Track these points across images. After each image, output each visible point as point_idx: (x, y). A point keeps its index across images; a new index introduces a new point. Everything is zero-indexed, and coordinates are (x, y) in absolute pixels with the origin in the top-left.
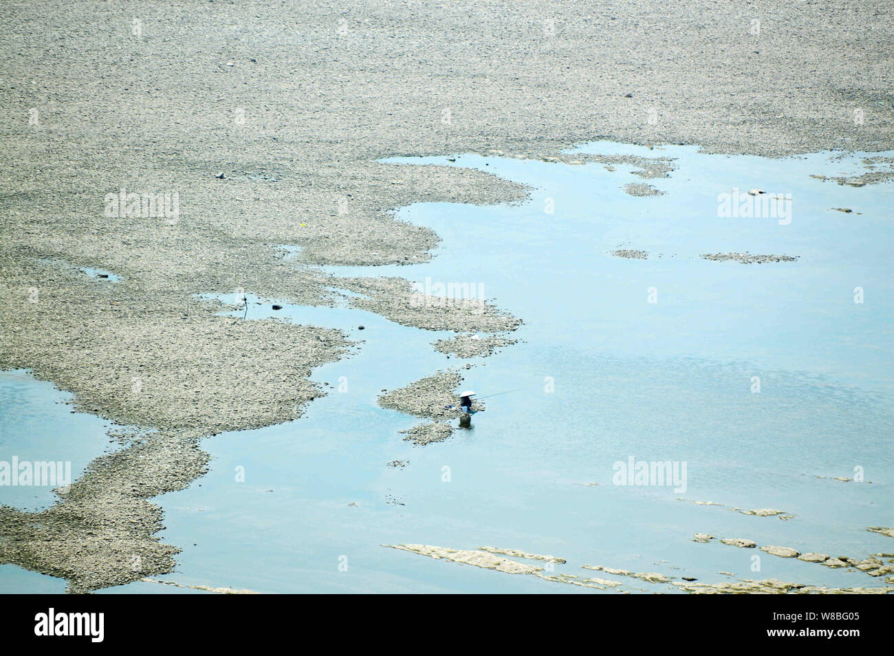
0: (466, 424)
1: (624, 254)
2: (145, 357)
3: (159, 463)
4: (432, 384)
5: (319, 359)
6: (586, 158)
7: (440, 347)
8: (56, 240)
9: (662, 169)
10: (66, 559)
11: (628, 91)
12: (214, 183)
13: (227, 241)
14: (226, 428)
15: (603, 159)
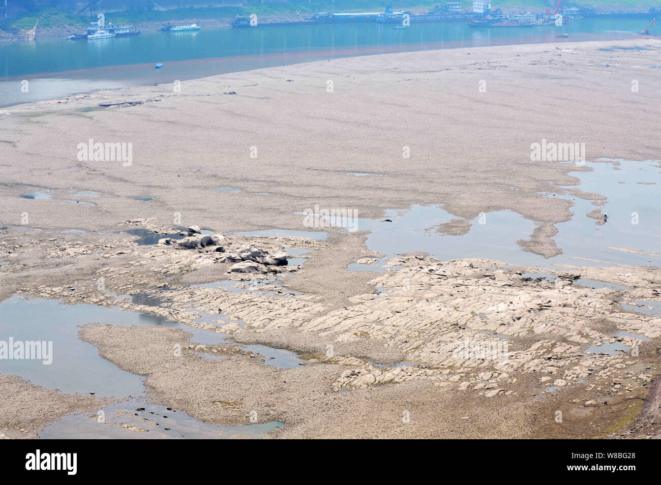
0: (605, 221)
1: (620, 183)
2: (533, 206)
3: (548, 229)
4: (595, 212)
5: (569, 207)
6: (601, 162)
7: (593, 203)
8: (501, 181)
9: (618, 164)
10: (540, 251)
11: (603, 147)
12: (527, 168)
13: (537, 181)
14: (558, 222)
15: (605, 162)
